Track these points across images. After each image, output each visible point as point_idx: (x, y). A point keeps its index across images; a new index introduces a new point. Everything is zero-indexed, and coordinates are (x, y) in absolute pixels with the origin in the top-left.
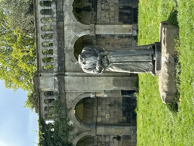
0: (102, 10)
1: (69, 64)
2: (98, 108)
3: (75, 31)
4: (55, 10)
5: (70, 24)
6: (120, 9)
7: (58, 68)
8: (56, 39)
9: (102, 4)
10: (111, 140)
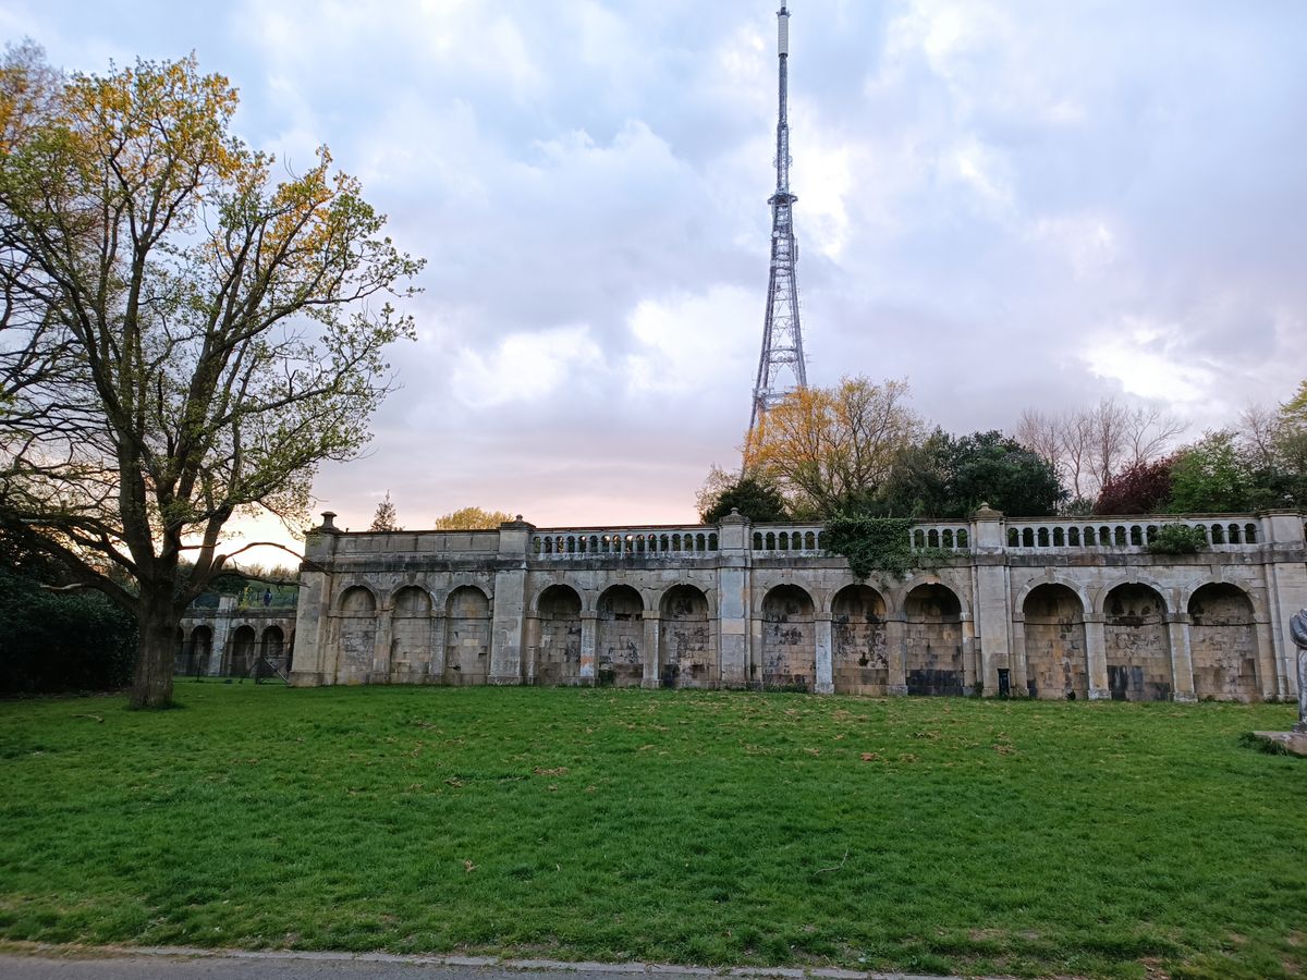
0: (1116, 635)
1: (1023, 575)
2: (922, 626)
3: (1089, 587)
4: (1126, 551)
5: (1101, 578)
6: (1121, 669)
7: (1015, 555)
8: (1070, 552)
9: (1128, 635)
10: (858, 649)
